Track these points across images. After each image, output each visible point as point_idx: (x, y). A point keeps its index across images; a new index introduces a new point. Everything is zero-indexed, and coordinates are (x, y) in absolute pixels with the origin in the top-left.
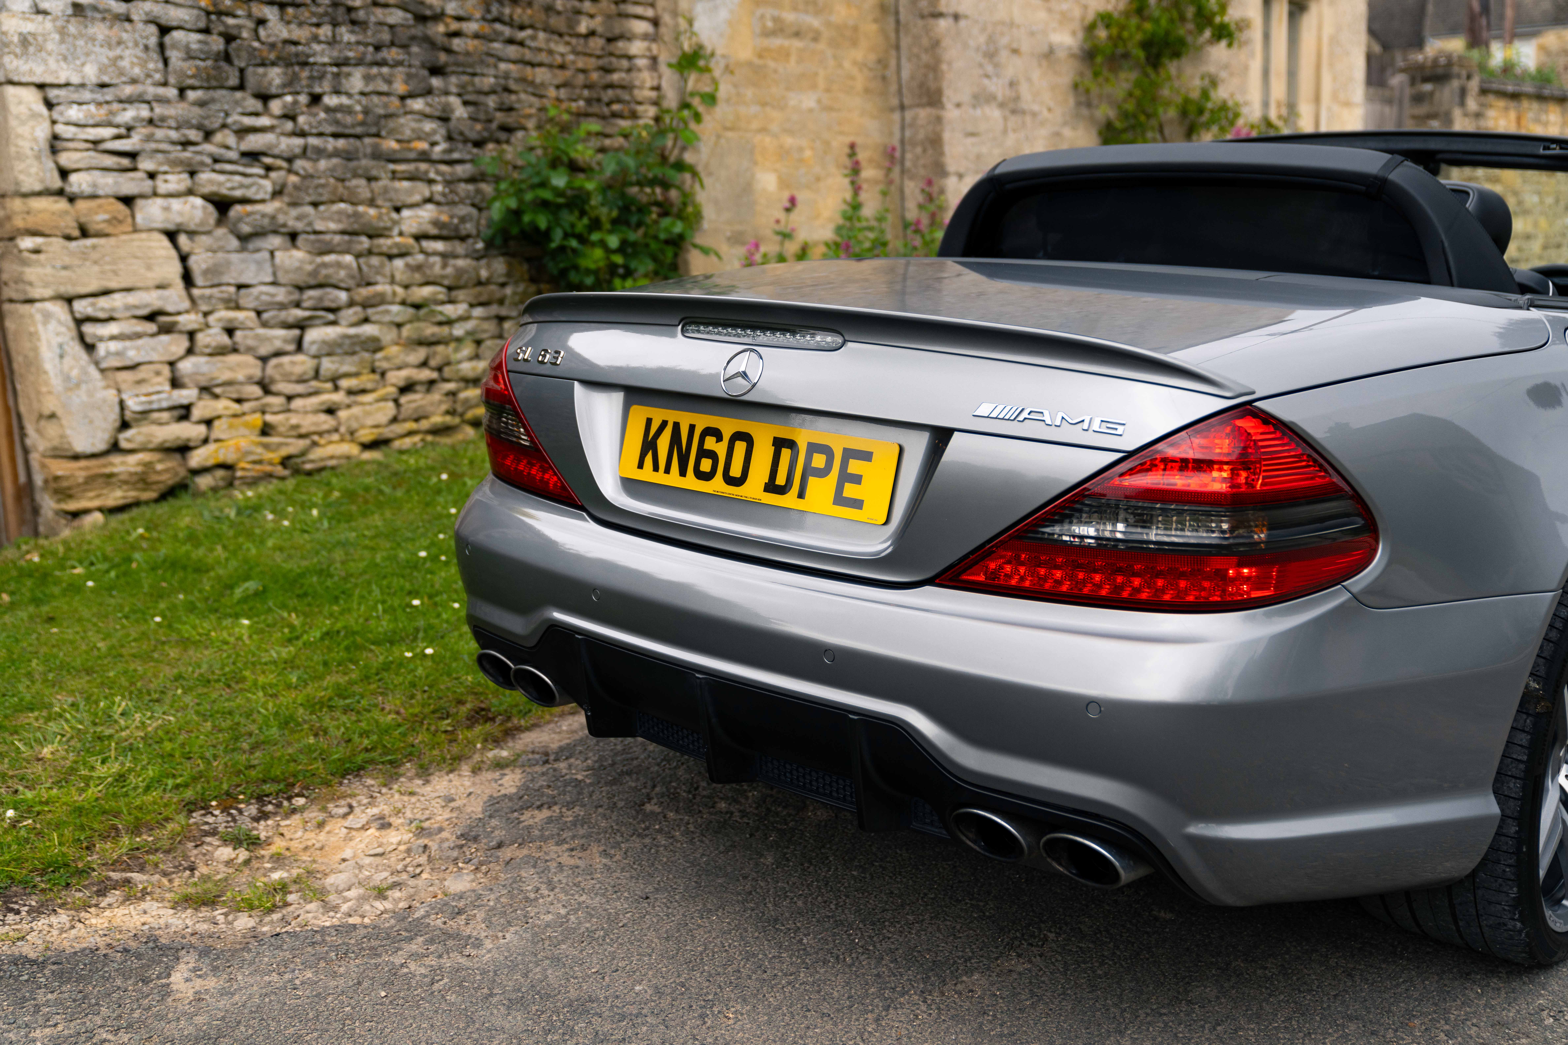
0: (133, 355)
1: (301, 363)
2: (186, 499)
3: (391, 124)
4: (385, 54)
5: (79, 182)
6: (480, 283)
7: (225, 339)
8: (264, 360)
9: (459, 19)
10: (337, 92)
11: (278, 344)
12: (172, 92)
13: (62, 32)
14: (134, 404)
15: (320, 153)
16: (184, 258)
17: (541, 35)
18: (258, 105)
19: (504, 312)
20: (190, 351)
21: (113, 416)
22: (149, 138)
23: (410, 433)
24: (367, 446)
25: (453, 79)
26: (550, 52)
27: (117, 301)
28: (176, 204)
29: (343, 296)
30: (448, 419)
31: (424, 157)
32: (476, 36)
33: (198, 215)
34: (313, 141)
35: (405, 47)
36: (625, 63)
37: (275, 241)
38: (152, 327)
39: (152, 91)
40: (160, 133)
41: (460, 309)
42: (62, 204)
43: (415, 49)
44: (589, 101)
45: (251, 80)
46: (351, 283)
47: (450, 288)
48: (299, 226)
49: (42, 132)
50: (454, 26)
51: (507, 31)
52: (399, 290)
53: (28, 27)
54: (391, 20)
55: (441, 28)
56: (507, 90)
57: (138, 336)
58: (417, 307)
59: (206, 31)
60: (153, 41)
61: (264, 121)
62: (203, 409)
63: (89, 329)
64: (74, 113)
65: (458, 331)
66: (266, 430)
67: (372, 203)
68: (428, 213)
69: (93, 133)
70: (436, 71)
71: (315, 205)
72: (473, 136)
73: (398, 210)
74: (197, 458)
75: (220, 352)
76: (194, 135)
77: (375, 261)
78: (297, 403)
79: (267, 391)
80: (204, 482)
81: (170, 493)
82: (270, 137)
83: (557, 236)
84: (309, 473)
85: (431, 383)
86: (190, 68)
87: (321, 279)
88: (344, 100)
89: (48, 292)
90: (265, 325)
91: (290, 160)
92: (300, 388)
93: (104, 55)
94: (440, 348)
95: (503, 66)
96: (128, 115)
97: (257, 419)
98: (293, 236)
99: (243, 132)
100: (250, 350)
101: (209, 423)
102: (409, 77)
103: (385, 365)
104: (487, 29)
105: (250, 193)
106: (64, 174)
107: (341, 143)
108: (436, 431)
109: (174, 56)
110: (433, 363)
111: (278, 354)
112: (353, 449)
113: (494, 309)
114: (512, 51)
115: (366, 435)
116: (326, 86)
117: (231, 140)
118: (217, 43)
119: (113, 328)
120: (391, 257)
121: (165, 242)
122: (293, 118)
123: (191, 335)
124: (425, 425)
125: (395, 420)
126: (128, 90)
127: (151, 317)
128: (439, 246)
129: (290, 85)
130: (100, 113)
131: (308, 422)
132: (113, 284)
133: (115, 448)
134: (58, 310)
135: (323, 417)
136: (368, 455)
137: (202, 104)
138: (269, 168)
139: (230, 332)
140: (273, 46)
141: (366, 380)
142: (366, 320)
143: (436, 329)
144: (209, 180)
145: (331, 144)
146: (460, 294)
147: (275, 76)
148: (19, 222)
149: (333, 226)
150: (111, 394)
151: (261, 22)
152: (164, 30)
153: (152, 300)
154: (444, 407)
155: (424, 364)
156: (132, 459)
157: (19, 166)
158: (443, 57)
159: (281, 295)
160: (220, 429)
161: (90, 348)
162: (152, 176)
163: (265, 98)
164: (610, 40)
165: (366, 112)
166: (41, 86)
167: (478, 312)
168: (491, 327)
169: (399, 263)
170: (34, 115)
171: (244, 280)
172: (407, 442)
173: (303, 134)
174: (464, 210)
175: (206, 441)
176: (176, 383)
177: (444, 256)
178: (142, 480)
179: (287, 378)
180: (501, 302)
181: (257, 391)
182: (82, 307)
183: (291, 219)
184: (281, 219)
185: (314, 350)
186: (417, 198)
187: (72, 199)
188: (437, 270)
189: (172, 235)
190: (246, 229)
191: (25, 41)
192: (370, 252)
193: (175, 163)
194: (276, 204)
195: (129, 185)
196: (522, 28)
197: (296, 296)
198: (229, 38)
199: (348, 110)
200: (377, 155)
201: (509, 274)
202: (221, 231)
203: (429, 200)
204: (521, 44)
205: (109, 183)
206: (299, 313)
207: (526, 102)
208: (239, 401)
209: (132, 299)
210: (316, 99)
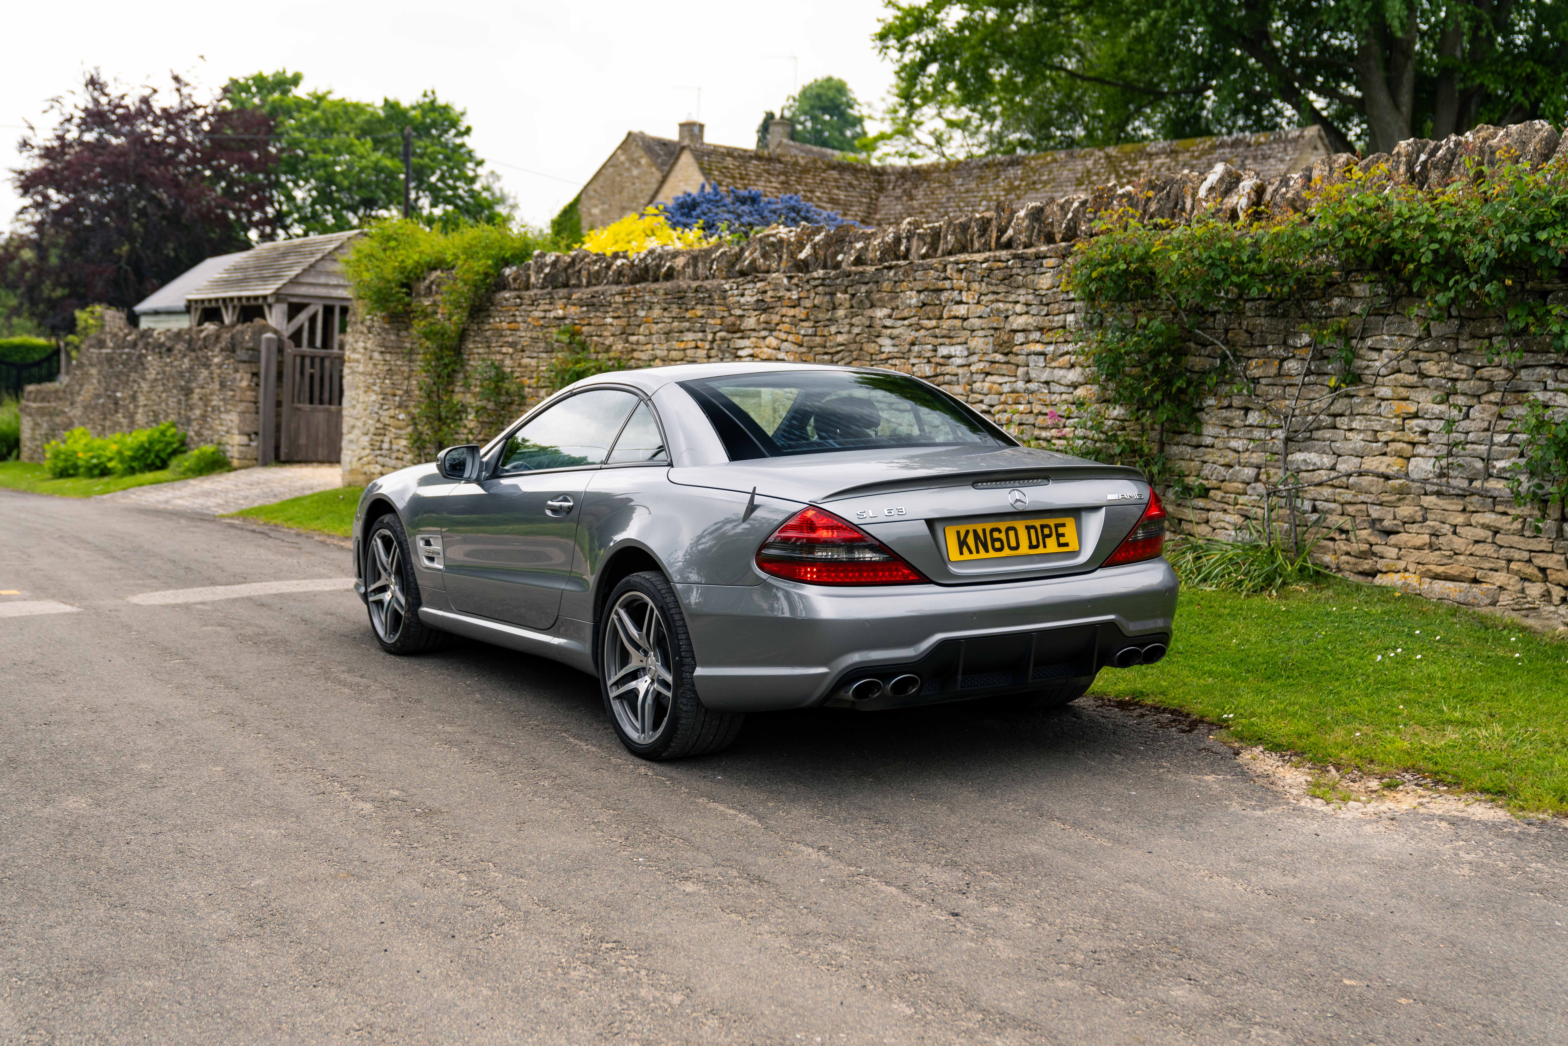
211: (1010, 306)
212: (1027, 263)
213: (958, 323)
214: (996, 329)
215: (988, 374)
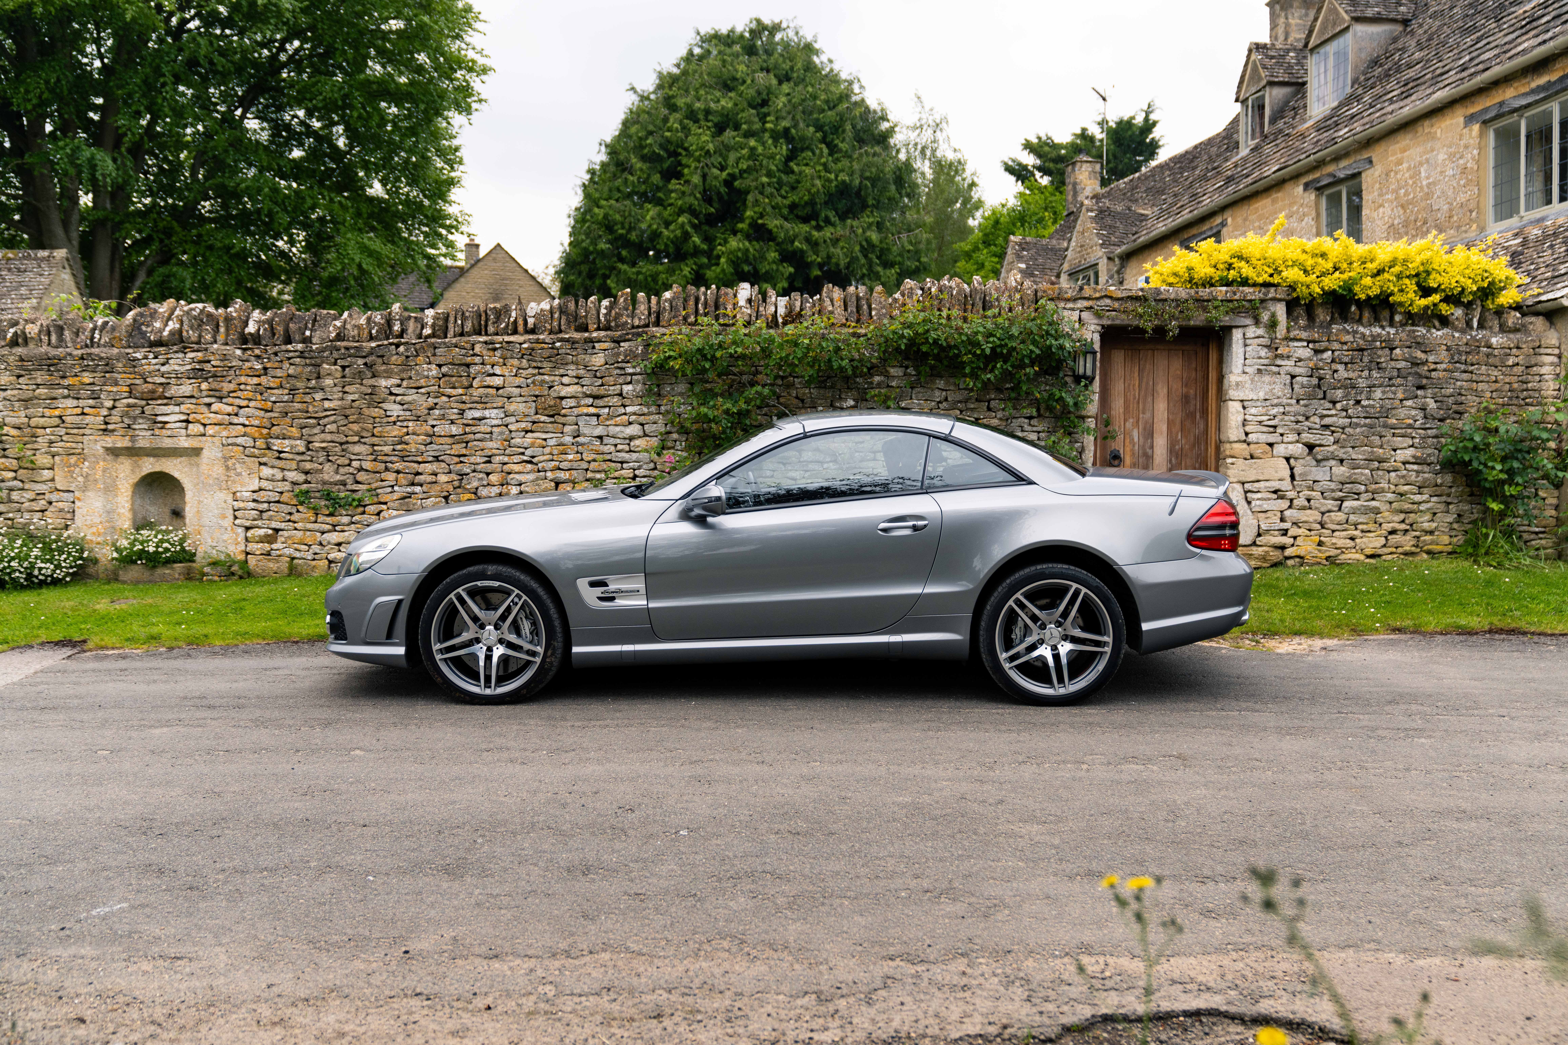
0: (1266, 507)
1: (1341, 516)
2: (1281, 568)
3: (1394, 412)
4: (1394, 381)
5: (1252, 437)
6: (1436, 485)
7: (1306, 503)
8: (1323, 513)
9: (1436, 363)
10: (1369, 399)
11: (1330, 507)
12: (1294, 401)
13: (1252, 380)
14: (1264, 527)
15: (1357, 425)
16: (1292, 469)
17: (1484, 367)
18: (1331, 406)
19: (1449, 500)
20: (1290, 507)
21: (1255, 531)
22: (1282, 420)
23: (1391, 553)
24: (1369, 557)
25: (1430, 391)
26: (1489, 375)
27: (1262, 485)
28: (1290, 446)
29: (1363, 488)
30: (1413, 549)
31: (1410, 426)
32: (1445, 370)
33: (1300, 451)
34: (1354, 420)
35: (1405, 378)
36: (1537, 378)
37: (1333, 462)
38: (1275, 496)
39: (1285, 401)
40: (1286, 418)
41: (1425, 497)
42: (1245, 446)
43: (1410, 378)
44: (1510, 398)
45: (1328, 396)
46: (1367, 482)
47: (1420, 487)
48: (1344, 456)
49: (1240, 418)
50: (1433, 366)
51: (1463, 367)
52: (1392, 487)
53: (1239, 379)
54: (1398, 366)
55: (1426, 368)
56: (1460, 394)
57: (1269, 499)
58: (1401, 495)
59: (1311, 376)
60: (1288, 381)
61: (1333, 412)
62: (1293, 531)
63: (1249, 495)
64: (1253, 411)
65: (1423, 507)
66: (1320, 544)
67: (1381, 447)
68: (1411, 452)
69: (1260, 418)
70: (1420, 387)
71: (1353, 447)
72: (1439, 416)
73: (1395, 450)
74: (1288, 552)
75: (1303, 508)
76: (1301, 418)
77: (1380, 473)
78: (1336, 534)
79: (1323, 527)
80: (1290, 562)
81: (1275, 565)
82: (1335, 419)
83: (1475, 464)
84: (1338, 565)
85: (1406, 531)
86: (1302, 391)
87: (1352, 480)
88: (1371, 402)
89: (1235, 480)
90: (1325, 498)
91: (1343, 428)
92: (1338, 527)
93: (1267, 388)
94: (1412, 515)
95: (1459, 383)
96: (1274, 411)
97: (1317, 539)
98: (1342, 461)
99: (1322, 417)
100: (1316, 508)
101: (1295, 538)
102: (1405, 391)
103: (1381, 520)
104: (1451, 367)
105: (1323, 442)
106: (1247, 434)
107: (1368, 421)
108: (1406, 554)
109: (1296, 386)
110: (1407, 521)
111: (1329, 511)
112: (1362, 557)
113: (1444, 498)
114: (1465, 376)
115: (1369, 552)
116: (1363, 396)
117: (1317, 420)
118: (1315, 381)
119: (1259, 495)
120: (1389, 472)
121: (1285, 462)
122: (1347, 411)
123: (1291, 500)
124: (1400, 550)
125: (1384, 546)
126: (1276, 401)
127: (1275, 492)
128: (1415, 467)
129: (1346, 397)
130: (1263, 411)
131: (1340, 543)
132: (1261, 478)
133: (1254, 544)
134: (1239, 487)
135: (1348, 541)
136: (1368, 560)
137: (1306, 406)
138: (1333, 432)
139: (1309, 500)
140: (1339, 381)
141: (1371, 527)
142: (1373, 499)
143: (1410, 506)
144: (1307, 437)
145: (1363, 421)
146: (1425, 490)
147: (1339, 393)
148: (1228, 453)
149: (1360, 457)
150: (1255, 522)
151: (1336, 371)
152: (1293, 377)
153: (1276, 485)
154: (1412, 543)
155: (1403, 521)
156: (1260, 549)
157: (1230, 431)
158: (1424, 381)
159: (1333, 486)
160: (1299, 541)
161: (1249, 503)
162: (1282, 435)
163: (1334, 403)
164: (1527, 367)
165: (1382, 407)
166: (1242, 401)
167: (1434, 499)
168: (1442, 507)
169: (1393, 474)
170: (1238, 412)
171: (1317, 479)
172: (1390, 557)
173: (1350, 417)
174: (1429, 451)
175: (1293, 545)
176: (1282, 520)
177: (1417, 472)
178: (1264, 558)
179: (1332, 522)
180: (1449, 495)
181: (1318, 527)
182: (1248, 486)
183: (1341, 454)
184: (1336, 453)
185: (1346, 511)
186: (1405, 445)
187: (1249, 444)
188: (1413, 478)
189: (1288, 459)
190: (1319, 457)
191: (1237, 384)
192: (1378, 469)
193: (1291, 430)
194: (1335, 447)
195: (1271, 438)
196: (1472, 365)
197: (1340, 486)
198: (1320, 379)
199: (1373, 407)
200: (1385, 426)
201: (1453, 482)
202: (1309, 458)
203: (1412, 446)
204: (1472, 372)
205: (1264, 438)
206: (1341, 494)
207: (1471, 400)
208: (1310, 530)
209: (1268, 484)
210: (1358, 402)
211: (557, 378)
212: (576, 345)
213: (493, 391)
214: (537, 396)
215: (527, 432)
